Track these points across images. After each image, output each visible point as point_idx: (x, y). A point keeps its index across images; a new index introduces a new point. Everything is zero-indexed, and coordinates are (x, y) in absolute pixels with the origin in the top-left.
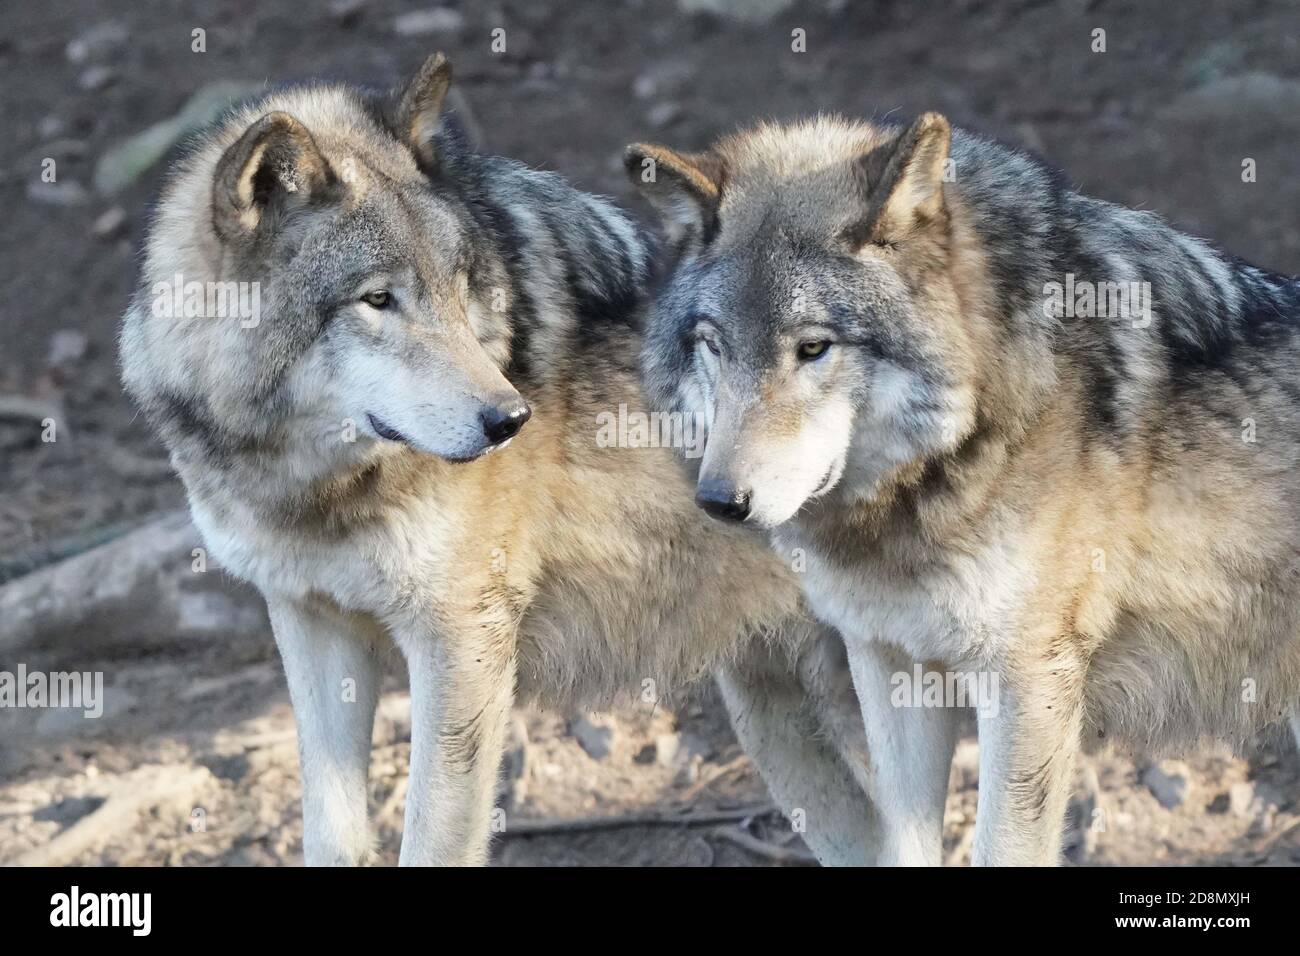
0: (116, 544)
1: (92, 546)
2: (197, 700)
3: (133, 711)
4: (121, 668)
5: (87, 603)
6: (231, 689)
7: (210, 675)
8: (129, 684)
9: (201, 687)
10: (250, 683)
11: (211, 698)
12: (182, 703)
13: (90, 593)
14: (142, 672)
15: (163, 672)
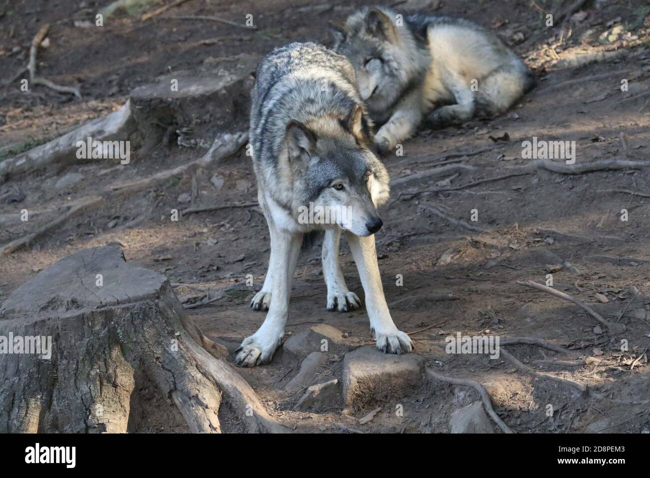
0: (77, 130)
1: (72, 130)
2: (101, 176)
3: (83, 180)
4: (80, 167)
5: (69, 148)
6: (112, 171)
7: (106, 168)
8: (82, 172)
9: (103, 172)
10: (117, 170)
11: (106, 175)
12: (97, 177)
13: (70, 145)
14: (86, 168)
15: (93, 167)
